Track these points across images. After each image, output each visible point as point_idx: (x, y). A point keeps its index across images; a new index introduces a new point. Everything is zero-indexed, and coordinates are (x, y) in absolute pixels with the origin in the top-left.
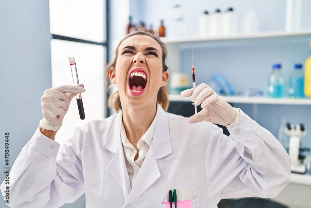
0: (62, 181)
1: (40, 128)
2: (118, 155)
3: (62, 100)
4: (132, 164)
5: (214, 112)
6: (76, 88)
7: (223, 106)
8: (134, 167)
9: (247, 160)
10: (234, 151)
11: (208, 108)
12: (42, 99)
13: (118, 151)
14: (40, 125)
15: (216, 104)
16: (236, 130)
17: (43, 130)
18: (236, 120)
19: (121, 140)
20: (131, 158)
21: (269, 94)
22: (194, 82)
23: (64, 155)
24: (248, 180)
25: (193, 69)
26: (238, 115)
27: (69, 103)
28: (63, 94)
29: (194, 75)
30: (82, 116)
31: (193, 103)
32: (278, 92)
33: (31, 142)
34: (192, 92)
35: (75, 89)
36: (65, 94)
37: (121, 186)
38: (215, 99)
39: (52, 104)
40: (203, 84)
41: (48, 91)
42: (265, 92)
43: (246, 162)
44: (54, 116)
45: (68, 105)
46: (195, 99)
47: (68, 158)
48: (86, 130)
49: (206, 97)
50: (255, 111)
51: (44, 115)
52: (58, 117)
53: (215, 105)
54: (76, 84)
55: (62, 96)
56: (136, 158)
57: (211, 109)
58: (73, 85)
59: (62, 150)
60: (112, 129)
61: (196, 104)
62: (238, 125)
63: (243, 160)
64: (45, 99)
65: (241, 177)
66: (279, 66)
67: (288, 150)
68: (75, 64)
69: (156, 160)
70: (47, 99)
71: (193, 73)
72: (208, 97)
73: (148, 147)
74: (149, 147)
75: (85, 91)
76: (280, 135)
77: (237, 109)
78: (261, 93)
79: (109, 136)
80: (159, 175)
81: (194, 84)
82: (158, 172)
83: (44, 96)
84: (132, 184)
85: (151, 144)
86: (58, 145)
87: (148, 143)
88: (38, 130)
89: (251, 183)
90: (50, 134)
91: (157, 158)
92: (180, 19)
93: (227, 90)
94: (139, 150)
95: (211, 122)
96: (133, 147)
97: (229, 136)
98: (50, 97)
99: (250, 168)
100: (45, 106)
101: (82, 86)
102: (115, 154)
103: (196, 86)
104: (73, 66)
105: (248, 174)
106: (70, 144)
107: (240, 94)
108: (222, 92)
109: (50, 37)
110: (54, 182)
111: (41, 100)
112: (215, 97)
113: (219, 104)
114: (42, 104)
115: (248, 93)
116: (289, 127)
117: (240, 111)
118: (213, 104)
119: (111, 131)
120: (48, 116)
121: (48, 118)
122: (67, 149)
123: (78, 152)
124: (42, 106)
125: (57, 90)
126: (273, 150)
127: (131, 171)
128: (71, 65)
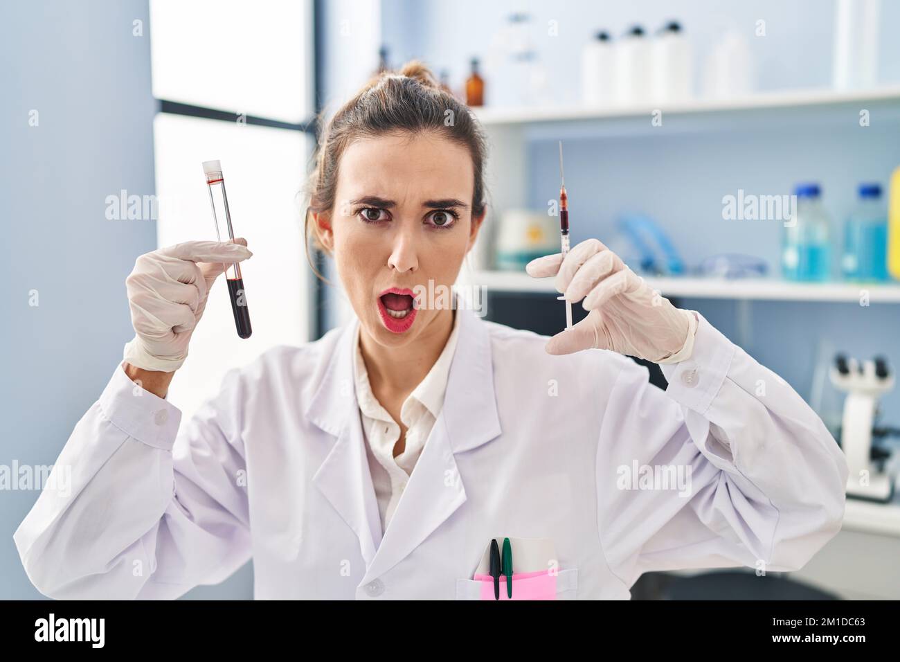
0: (191, 517)
1: (126, 365)
2: (346, 440)
3: (186, 283)
4: (386, 468)
5: (623, 323)
6: (226, 248)
7: (645, 305)
8: (392, 476)
9: (716, 460)
10: (681, 434)
11: (604, 309)
12: (131, 281)
13: (347, 430)
14: (127, 357)
15: (629, 300)
16: (685, 374)
17: (133, 372)
18: (685, 345)
19: (357, 400)
20: (383, 450)
21: (785, 273)
22: (563, 237)
23: (193, 445)
24: (720, 518)
25: (564, 198)
26: (692, 330)
27: (207, 294)
28: (188, 266)
29: (564, 216)
30: (244, 329)
31: (562, 295)
32: (812, 264)
33: (99, 406)
34: (559, 263)
35: (222, 249)
36: (196, 267)
37: (354, 529)
38: (623, 285)
39: (158, 296)
40: (592, 243)
41: (145, 259)
42: (773, 264)
43: (713, 466)
44: (165, 328)
45: (204, 297)
46: (568, 283)
47: (205, 453)
48: (256, 374)
49: (597, 278)
50: (745, 321)
51: (137, 324)
52: (174, 333)
53: (625, 302)
54: (225, 238)
55: (185, 270)
56: (399, 449)
57: (613, 314)
58: (216, 240)
59: (187, 430)
60: (330, 369)
61: (570, 298)
62: (691, 358)
63: (705, 461)
64: (140, 282)
65: (699, 510)
66: (812, 192)
67: (838, 435)
68: (223, 180)
69: (454, 455)
70: (144, 281)
71: (564, 208)
72: (605, 277)
73: (432, 418)
74: (435, 419)
75: (250, 255)
76: (818, 391)
77: (688, 314)
78: (761, 270)
79: (321, 387)
80: (461, 497)
81: (565, 241)
82: (460, 490)
83: (135, 272)
84: (386, 522)
85: (441, 413)
86: (177, 414)
87: (432, 408)
88: (120, 371)
89: (729, 527)
90: (155, 382)
91: (458, 449)
92: (527, 56)
93: (662, 259)
94: (407, 429)
95: (613, 350)
96: (389, 419)
97: (665, 390)
98: (151, 275)
99: (727, 484)
100: (139, 301)
101: (244, 242)
102: (336, 438)
103: (572, 246)
104: (217, 188)
105: (721, 501)
106: (211, 414)
107: (700, 271)
108: (649, 267)
109: (153, 106)
110: (169, 521)
111: (127, 285)
112: (625, 280)
113: (636, 301)
114: (131, 294)
115: (724, 270)
116: (843, 368)
117: (697, 319)
118: (620, 299)
119: (327, 375)
120: (147, 328)
121: (148, 334)
122: (202, 429)
123: (233, 436)
124: (130, 301)
125: (172, 254)
126: (791, 432)
127: (383, 486)
128: (209, 182)
